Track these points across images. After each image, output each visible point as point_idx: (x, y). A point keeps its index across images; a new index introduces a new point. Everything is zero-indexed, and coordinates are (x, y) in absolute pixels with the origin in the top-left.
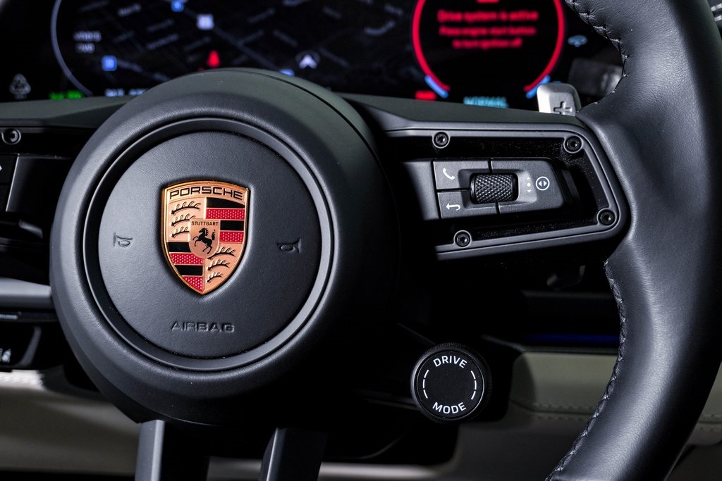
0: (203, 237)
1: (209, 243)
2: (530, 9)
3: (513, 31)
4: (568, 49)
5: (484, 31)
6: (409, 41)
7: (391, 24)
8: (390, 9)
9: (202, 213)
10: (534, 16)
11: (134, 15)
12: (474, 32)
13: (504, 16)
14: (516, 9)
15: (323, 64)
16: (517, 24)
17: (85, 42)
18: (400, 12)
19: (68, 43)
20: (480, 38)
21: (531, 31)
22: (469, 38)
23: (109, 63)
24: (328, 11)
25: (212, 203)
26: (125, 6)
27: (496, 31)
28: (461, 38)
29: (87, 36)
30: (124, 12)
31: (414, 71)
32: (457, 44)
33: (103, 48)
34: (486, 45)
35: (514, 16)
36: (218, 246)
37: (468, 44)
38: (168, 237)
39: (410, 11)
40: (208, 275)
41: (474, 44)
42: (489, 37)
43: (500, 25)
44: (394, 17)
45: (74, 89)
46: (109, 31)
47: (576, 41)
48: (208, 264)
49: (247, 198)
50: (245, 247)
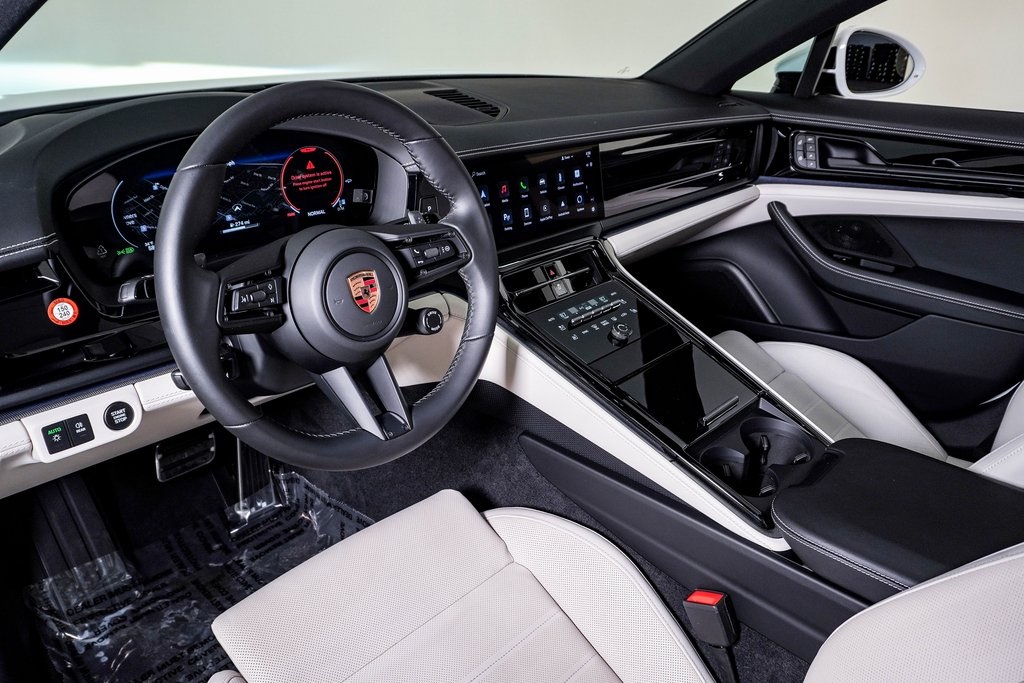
0: (366, 293)
1: (368, 294)
2: (328, 170)
3: (323, 180)
4: (346, 184)
5: (311, 182)
6: (280, 191)
7: (271, 185)
8: (270, 178)
9: (362, 284)
10: (330, 172)
11: (151, 200)
12: (307, 183)
13: (318, 174)
14: (322, 171)
15: (245, 209)
16: (324, 177)
17: (130, 220)
18: (275, 179)
19: (122, 223)
20: (310, 185)
21: (330, 179)
22: (305, 186)
23: (144, 228)
24: (242, 183)
25: (365, 279)
26: (146, 197)
27: (316, 181)
28: (301, 186)
29: (130, 216)
30: (146, 200)
31: (284, 205)
32: (301, 189)
33: (140, 221)
34: (312, 188)
35: (322, 174)
36: (371, 294)
37: (305, 189)
38: (354, 296)
39: (279, 177)
40: (370, 305)
41: (308, 188)
42: (313, 184)
43: (317, 178)
44: (273, 181)
45: (129, 246)
46: (140, 211)
47: (349, 181)
48: (369, 301)
49: (374, 274)
50: (378, 292)
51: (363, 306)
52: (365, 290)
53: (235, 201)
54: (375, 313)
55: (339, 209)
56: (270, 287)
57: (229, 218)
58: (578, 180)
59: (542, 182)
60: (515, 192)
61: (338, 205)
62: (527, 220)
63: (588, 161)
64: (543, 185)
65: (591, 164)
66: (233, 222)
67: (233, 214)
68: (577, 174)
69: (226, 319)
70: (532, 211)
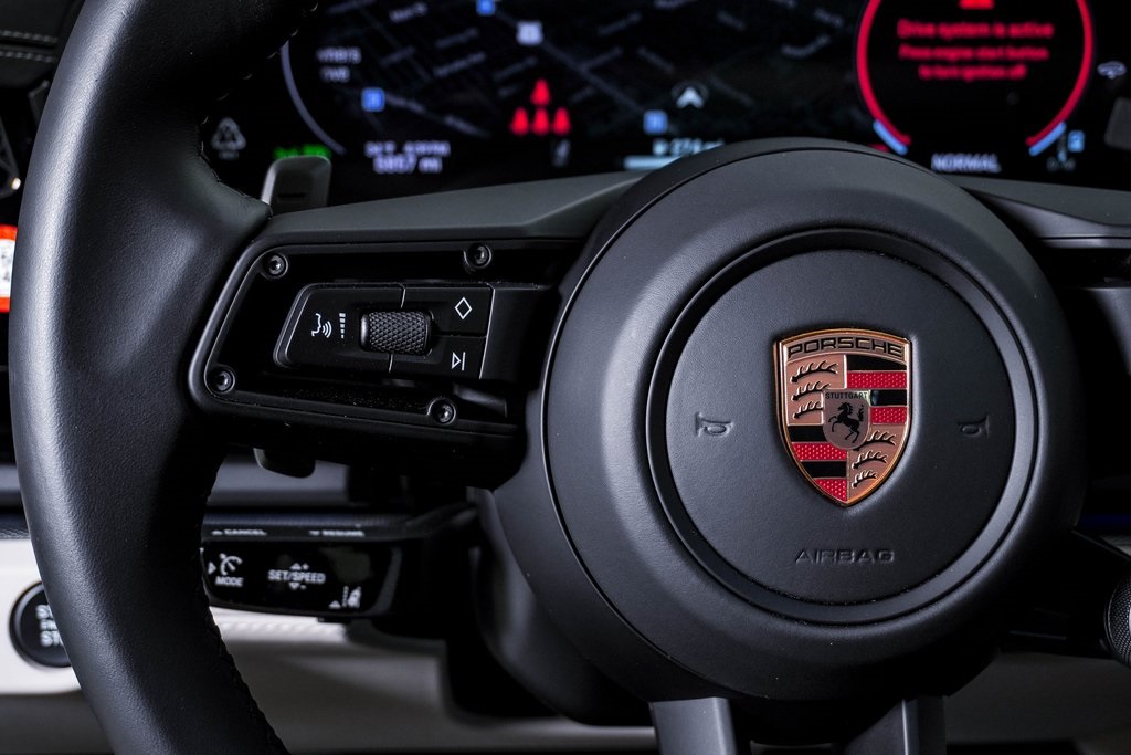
0: (847, 417)
1: (855, 426)
2: (1042, 21)
3: (1012, 53)
4: (1098, 80)
5: (967, 53)
6: (850, 65)
7: (823, 40)
8: (823, 15)
9: (841, 379)
10: (1047, 31)
11: (415, 21)
12: (952, 54)
13: (1000, 30)
14: (1020, 19)
15: (713, 102)
16: (1019, 43)
17: (335, 65)
18: (838, 22)
19: (309, 69)
20: (961, 63)
21: (1041, 54)
22: (945, 63)
23: (373, 99)
24: (725, 18)
25: (854, 362)
26: (401, 6)
27: (986, 53)
28: (932, 63)
29: (340, 55)
30: (398, 16)
31: (856, 114)
32: (925, 72)
33: (364, 75)
34: (970, 74)
35: (1015, 31)
36: (871, 431)
37: (942, 73)
38: (788, 420)
39: (853, 20)
40: (853, 474)
41: (953, 72)
42: (975, 63)
43: (992, 42)
44: (829, 29)
45: (315, 141)
46: (374, 47)
47: (1112, 70)
48: (854, 458)
49: (909, 354)
50: (910, 430)
51: (817, 469)
52: (846, 408)
53: (686, 73)
54: (865, 515)
55: (1052, 165)
56: (463, 309)
57: (655, 121)
61: (1052, 150)
66: (667, 137)
67: (673, 112)
69: (228, 382)
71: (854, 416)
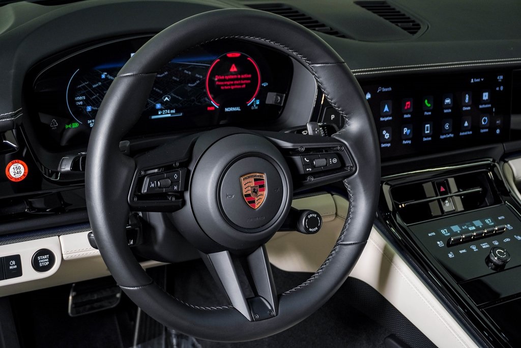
0: (255, 191)
1: (256, 193)
2: (249, 74)
3: (242, 82)
4: (262, 87)
5: (232, 82)
6: (205, 88)
7: (198, 82)
8: (197, 76)
9: (253, 184)
10: (250, 76)
11: (98, 87)
12: (228, 83)
13: (239, 76)
14: (244, 74)
15: (173, 100)
16: (244, 79)
17: (79, 101)
18: (201, 77)
19: (73, 102)
20: (230, 85)
21: (249, 81)
22: (226, 85)
23: (89, 109)
24: (174, 78)
25: (255, 180)
26: (95, 84)
27: (236, 82)
28: (224, 85)
29: (80, 98)
30: (94, 86)
31: (207, 99)
32: (222, 88)
33: (87, 102)
34: (233, 87)
35: (242, 76)
36: (259, 193)
37: (226, 87)
38: (244, 193)
39: (205, 76)
40: (256, 202)
41: (229, 87)
42: (234, 85)
43: (237, 79)
44: (199, 79)
45: (76, 122)
46: (89, 94)
47: (265, 84)
48: (256, 199)
49: (265, 177)
50: (266, 193)
51: (250, 202)
52: (254, 189)
53: (166, 93)
54: (259, 209)
55: (252, 108)
56: (176, 176)
57: (158, 106)
58: (485, 102)
59: (448, 101)
60: (418, 108)
61: (252, 105)
62: (427, 136)
63: (499, 84)
64: (448, 104)
65: (502, 88)
66: (161, 110)
67: (162, 103)
68: (486, 96)
70: (433, 129)
71: (256, 191)
